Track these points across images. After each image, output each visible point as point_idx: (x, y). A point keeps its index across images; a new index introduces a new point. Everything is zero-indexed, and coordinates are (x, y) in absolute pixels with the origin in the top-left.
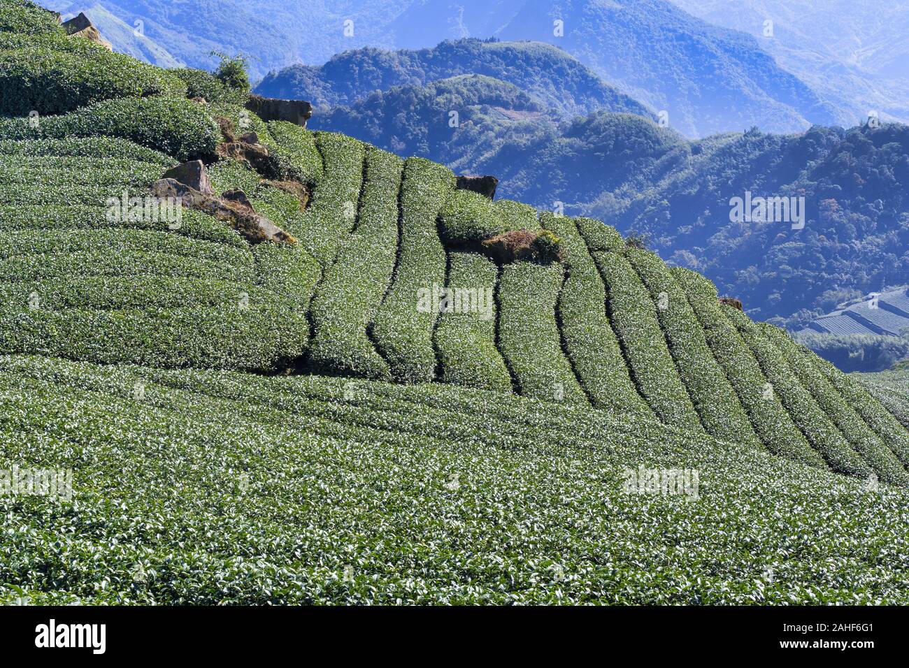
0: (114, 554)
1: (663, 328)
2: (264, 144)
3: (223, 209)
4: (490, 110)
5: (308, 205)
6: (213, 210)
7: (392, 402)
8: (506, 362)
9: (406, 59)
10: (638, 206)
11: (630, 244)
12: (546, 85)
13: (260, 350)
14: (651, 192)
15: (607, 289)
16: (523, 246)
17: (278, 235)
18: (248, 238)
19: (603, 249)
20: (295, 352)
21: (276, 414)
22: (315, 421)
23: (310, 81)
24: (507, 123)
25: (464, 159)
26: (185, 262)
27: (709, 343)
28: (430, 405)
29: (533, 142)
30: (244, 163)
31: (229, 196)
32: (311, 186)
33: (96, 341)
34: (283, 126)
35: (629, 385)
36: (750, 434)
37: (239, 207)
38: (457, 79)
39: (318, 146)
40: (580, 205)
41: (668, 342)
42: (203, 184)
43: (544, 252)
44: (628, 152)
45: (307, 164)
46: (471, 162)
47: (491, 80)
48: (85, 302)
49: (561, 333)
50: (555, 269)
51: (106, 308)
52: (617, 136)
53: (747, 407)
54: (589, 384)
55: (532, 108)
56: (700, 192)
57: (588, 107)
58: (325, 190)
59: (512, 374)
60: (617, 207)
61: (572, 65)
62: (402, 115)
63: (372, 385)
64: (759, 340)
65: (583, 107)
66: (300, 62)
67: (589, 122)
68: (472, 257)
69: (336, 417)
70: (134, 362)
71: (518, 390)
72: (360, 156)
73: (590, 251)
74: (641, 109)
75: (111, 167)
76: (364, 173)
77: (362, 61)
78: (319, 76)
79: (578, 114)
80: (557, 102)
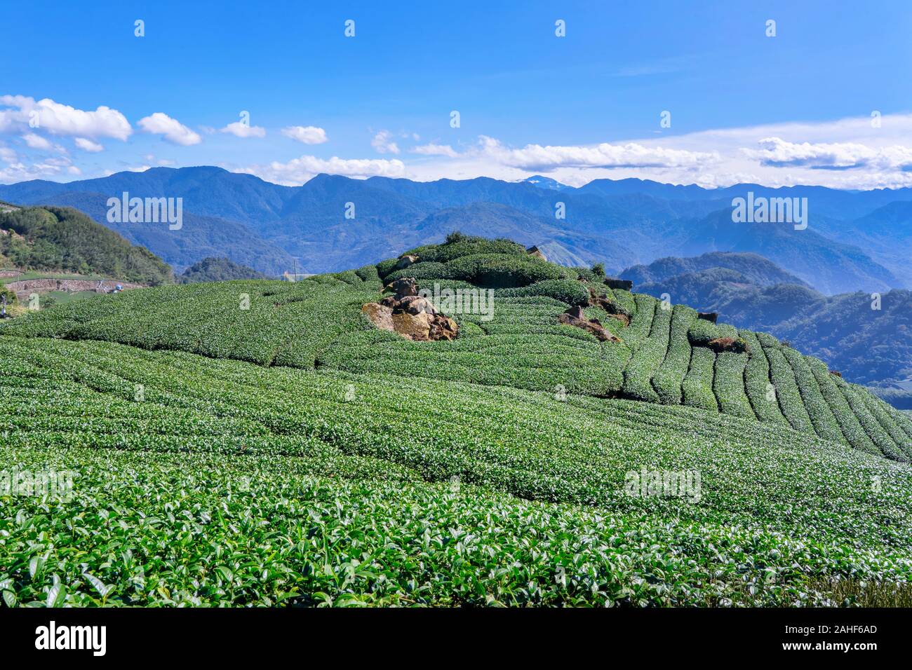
0: (495, 469)
1: (797, 384)
2: (610, 299)
3: (589, 326)
4: (727, 283)
5: (628, 325)
6: (584, 326)
7: (656, 413)
8: (716, 397)
9: (688, 261)
10: (801, 327)
11: (783, 344)
12: (754, 272)
13: (600, 388)
14: (807, 320)
15: (770, 365)
16: (728, 344)
17: (613, 338)
18: (599, 339)
19: (768, 347)
20: (616, 389)
21: (602, 415)
22: (620, 419)
23: (644, 272)
24: (735, 289)
25: (714, 305)
26: (571, 349)
27: (822, 392)
28: (675, 415)
29: (748, 298)
30: (601, 307)
31: (592, 321)
32: (630, 317)
33: (531, 381)
34: (620, 291)
35: (778, 411)
36: (840, 436)
37: (596, 326)
38: (712, 270)
39: (635, 300)
40: (771, 326)
41: (800, 391)
42: (581, 316)
43: (738, 348)
44: (795, 302)
45: (628, 308)
46: (718, 307)
47: (727, 270)
48: (527, 365)
49: (745, 385)
50: (744, 354)
51: (536, 367)
52: (790, 294)
53: (840, 423)
54: (757, 409)
55: (747, 282)
56: (832, 321)
57: (775, 281)
58: (637, 318)
59: (718, 403)
60: (790, 327)
61: (767, 262)
62: (686, 286)
63: (649, 405)
64: (849, 392)
65: (772, 281)
66: (640, 263)
67: (775, 289)
68: (704, 349)
69: (629, 418)
70: (546, 391)
71: (721, 410)
72: (653, 304)
73: (762, 347)
74: (802, 283)
75: (543, 309)
76: (655, 311)
77: (667, 263)
78: (648, 270)
79: (770, 285)
80: (760, 279)
